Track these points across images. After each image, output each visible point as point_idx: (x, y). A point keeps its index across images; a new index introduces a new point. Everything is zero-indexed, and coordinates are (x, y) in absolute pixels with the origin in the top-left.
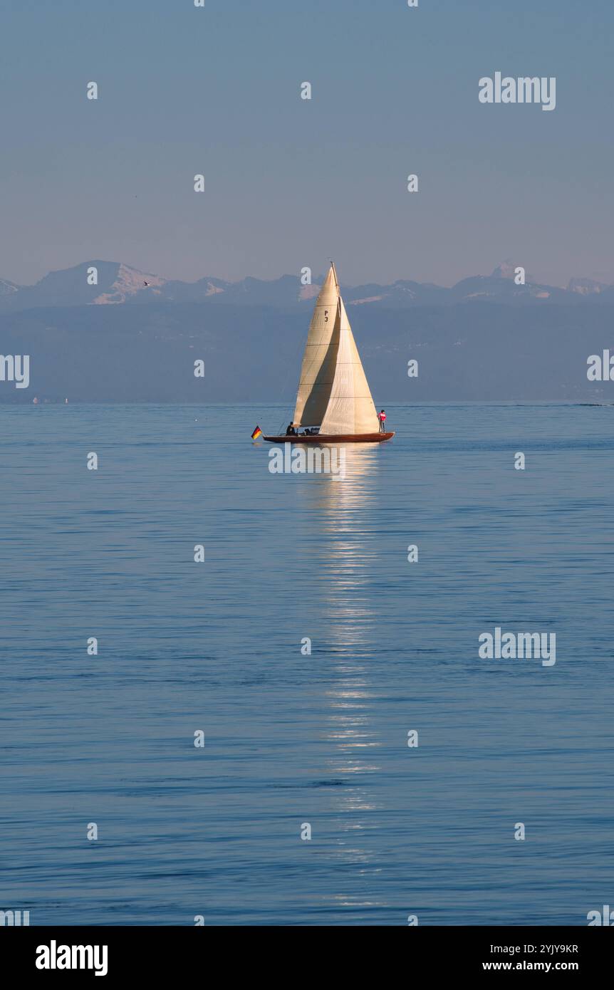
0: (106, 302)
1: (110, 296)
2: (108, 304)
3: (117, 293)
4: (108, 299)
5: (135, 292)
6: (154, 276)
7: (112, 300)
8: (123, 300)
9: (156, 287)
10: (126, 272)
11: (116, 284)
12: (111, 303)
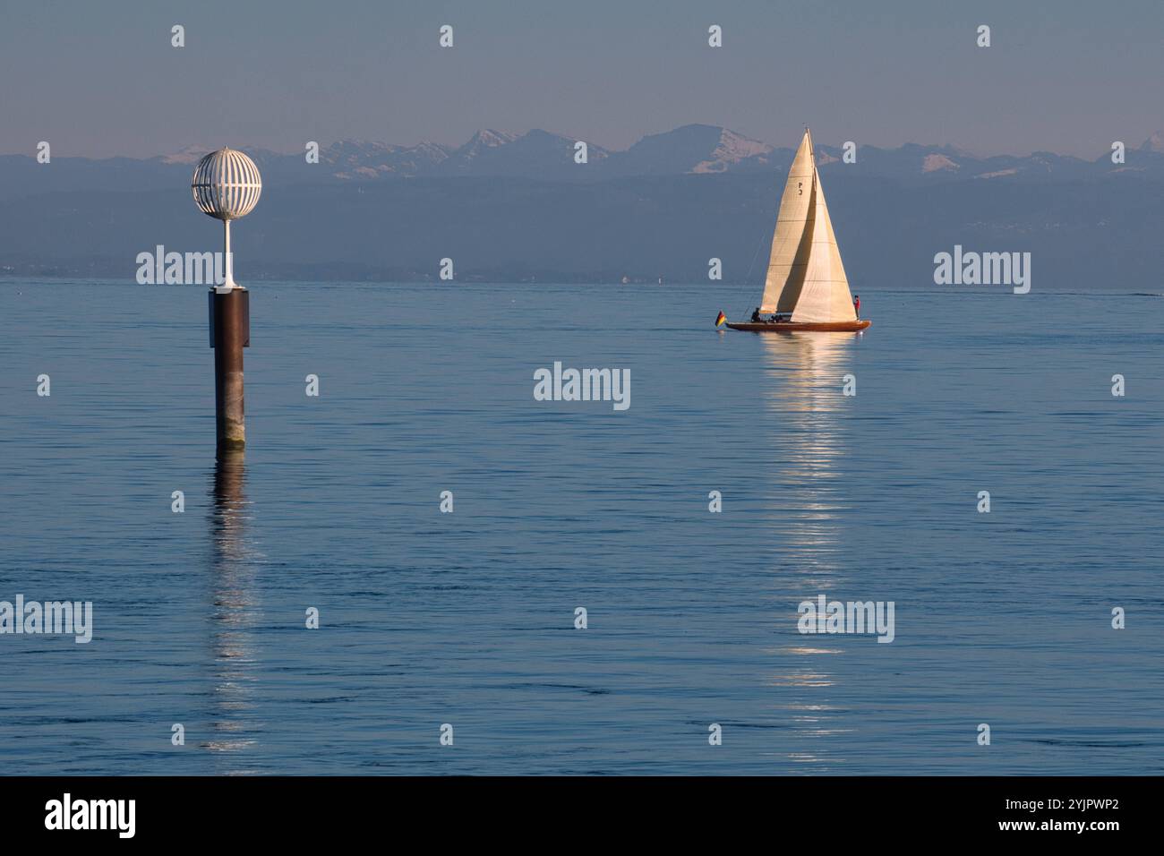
0: (706, 171)
1: (710, 164)
2: (708, 174)
3: (719, 161)
4: (709, 168)
5: (739, 160)
6: (759, 142)
7: (713, 169)
8: (725, 169)
9: (762, 155)
10: (730, 137)
11: (717, 151)
12: (711, 171)
